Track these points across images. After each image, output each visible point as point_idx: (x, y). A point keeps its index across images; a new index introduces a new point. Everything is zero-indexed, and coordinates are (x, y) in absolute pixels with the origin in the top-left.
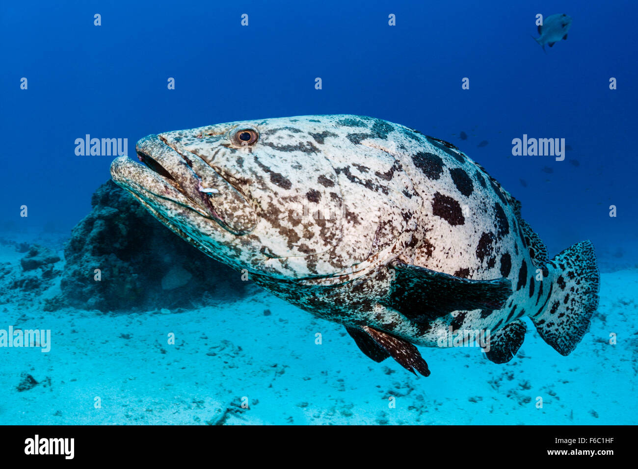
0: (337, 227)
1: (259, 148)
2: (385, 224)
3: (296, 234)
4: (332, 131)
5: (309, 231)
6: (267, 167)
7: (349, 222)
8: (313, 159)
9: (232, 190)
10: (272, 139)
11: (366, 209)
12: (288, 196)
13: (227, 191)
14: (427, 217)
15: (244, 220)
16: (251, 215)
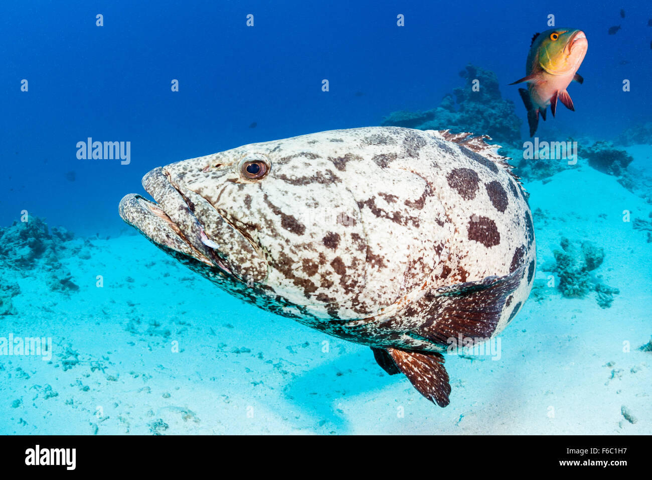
0: (360, 273)
1: (270, 182)
2: (415, 262)
3: (313, 284)
4: (356, 152)
5: (327, 280)
6: (278, 208)
7: (373, 266)
8: (332, 192)
9: (238, 238)
10: (286, 170)
11: (393, 249)
12: (301, 243)
13: (232, 240)
15: (253, 272)
16: (260, 266)
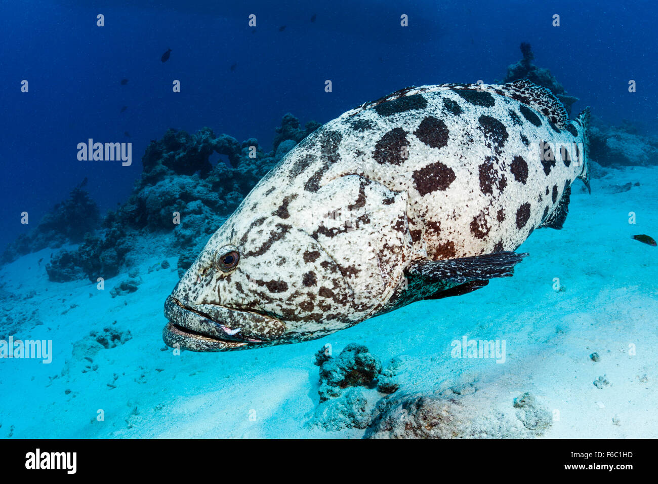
0: (344, 287)
1: (244, 263)
2: (382, 251)
3: (317, 314)
5: (325, 306)
6: (260, 280)
7: (350, 277)
8: (290, 241)
9: (249, 317)
10: (249, 247)
11: (358, 254)
12: (290, 295)
13: (247, 321)
14: (417, 204)
15: (274, 332)
16: (276, 326)
